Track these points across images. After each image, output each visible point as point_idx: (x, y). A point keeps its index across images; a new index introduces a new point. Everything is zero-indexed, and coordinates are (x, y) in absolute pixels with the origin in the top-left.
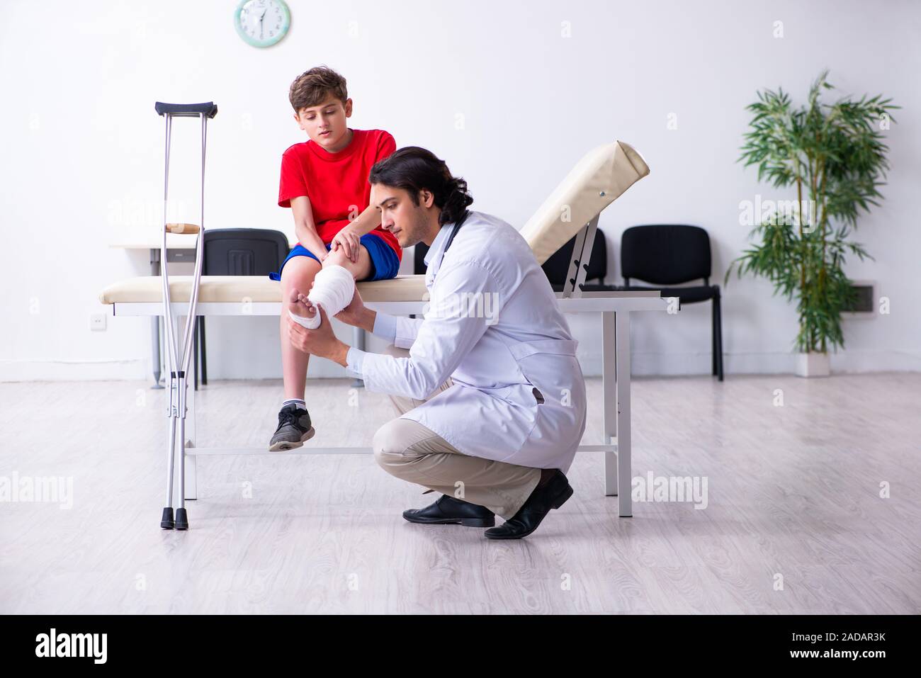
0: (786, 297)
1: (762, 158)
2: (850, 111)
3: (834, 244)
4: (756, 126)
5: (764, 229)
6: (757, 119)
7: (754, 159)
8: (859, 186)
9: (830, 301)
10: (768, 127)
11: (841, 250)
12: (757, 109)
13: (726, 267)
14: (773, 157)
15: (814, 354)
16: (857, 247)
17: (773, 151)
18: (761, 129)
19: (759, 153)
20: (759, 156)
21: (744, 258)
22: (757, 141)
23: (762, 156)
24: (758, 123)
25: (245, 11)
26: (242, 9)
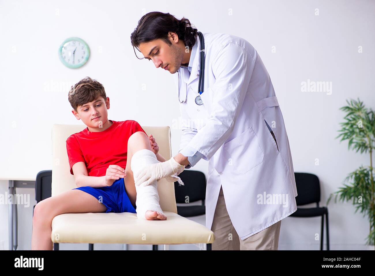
1: (351, 137)
4: (348, 119)
6: (348, 115)
7: (346, 137)
10: (354, 119)
12: (347, 110)
13: (328, 197)
14: (357, 136)
17: (357, 133)
18: (350, 121)
19: (349, 134)
21: (338, 192)
22: (348, 127)
23: (351, 136)
24: (349, 117)
25: (65, 48)
26: (63, 47)
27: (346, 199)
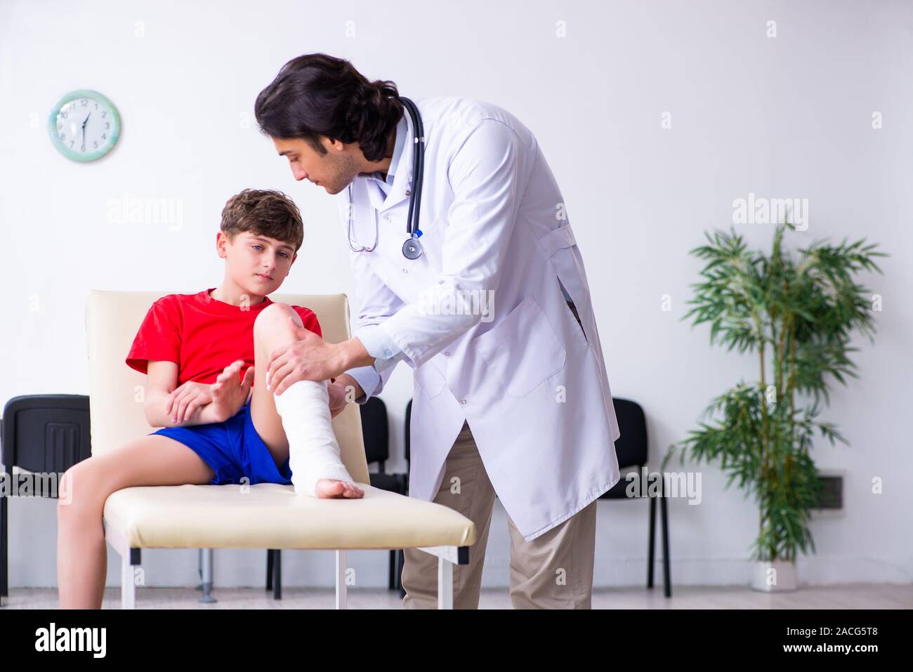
0: (743, 492)
1: (716, 315)
2: (831, 259)
3: (802, 424)
4: (710, 276)
5: (724, 405)
6: (710, 266)
7: (705, 316)
8: (828, 352)
9: (799, 497)
10: (724, 276)
11: (810, 432)
12: (706, 254)
13: (664, 452)
14: (729, 314)
15: (778, 561)
16: (829, 428)
17: (730, 307)
18: (714, 279)
19: (711, 309)
20: (712, 312)
21: (687, 442)
22: (708, 294)
23: (716, 312)
24: (712, 271)
25: (63, 115)
26: (58, 112)
27: (704, 457)
